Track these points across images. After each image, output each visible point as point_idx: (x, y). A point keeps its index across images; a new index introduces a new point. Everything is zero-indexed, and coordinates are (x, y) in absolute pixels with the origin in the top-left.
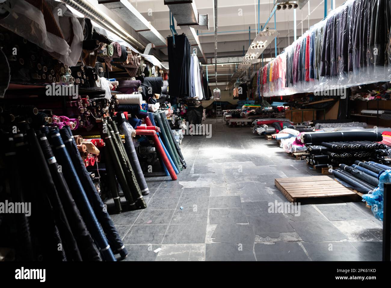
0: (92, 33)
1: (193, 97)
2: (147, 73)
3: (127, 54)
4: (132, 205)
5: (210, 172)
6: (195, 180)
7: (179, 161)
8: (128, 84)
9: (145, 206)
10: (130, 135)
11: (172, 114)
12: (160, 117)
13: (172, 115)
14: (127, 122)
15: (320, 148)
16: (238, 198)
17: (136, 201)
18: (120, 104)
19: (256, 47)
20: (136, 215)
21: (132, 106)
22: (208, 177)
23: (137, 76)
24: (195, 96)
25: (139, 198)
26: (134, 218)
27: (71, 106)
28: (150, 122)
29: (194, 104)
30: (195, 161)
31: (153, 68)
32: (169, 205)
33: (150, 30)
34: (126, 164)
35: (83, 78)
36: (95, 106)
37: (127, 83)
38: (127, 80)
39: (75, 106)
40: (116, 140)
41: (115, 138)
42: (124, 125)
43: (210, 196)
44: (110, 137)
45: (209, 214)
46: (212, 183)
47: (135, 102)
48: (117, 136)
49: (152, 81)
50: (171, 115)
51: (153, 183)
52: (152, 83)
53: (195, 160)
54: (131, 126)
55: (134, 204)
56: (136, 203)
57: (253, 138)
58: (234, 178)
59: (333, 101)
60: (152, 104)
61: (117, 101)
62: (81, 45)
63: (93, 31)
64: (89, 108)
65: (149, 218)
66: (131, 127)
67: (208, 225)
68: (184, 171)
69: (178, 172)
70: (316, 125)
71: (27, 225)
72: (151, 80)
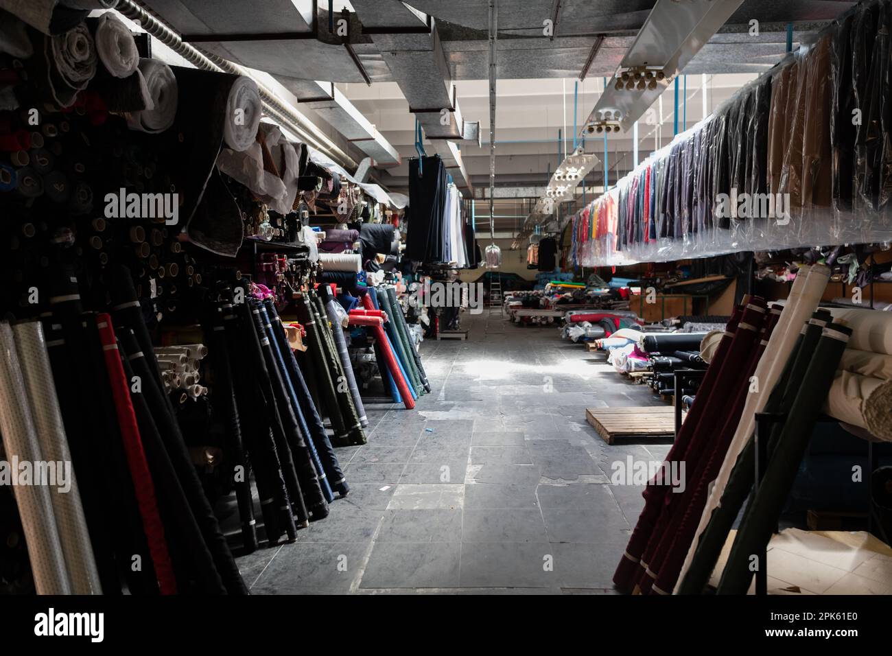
0: (307, 164)
1: (447, 263)
2: (366, 215)
3: (340, 186)
4: (342, 437)
5: (474, 399)
6: (448, 410)
8: (336, 236)
9: (364, 440)
10: (339, 324)
11: (403, 293)
12: (386, 296)
13: (403, 295)
14: (335, 300)
15: (671, 361)
16: (522, 434)
17: (350, 432)
18: (325, 271)
19: (565, 177)
20: (351, 452)
21: (344, 275)
22: (470, 406)
23: (350, 222)
24: (451, 260)
25: (354, 427)
26: (350, 455)
27: (264, 270)
28: (371, 303)
29: (444, 276)
30: (445, 383)
31: (377, 207)
32: (404, 442)
33: (373, 139)
34: (336, 368)
35: (283, 229)
36: (295, 272)
37: (335, 234)
38: (333, 228)
39: (270, 270)
40: (323, 329)
41: (321, 324)
42: (331, 306)
43: (473, 431)
44: (314, 322)
45: (470, 453)
46: (478, 415)
47: (350, 268)
48: (323, 321)
49: (374, 232)
50: (401, 294)
51: (373, 413)
52: (376, 235)
53: (446, 380)
54: (342, 309)
55: (347, 435)
56: (350, 434)
57: (561, 348)
58: (517, 408)
59: (724, 280)
60: (372, 271)
61: (321, 264)
63: (308, 161)
64: (287, 274)
65: (373, 456)
66: (341, 310)
67: (468, 466)
68: (427, 396)
69: (416, 397)
70: (684, 326)
71: (238, 421)
72: (372, 230)
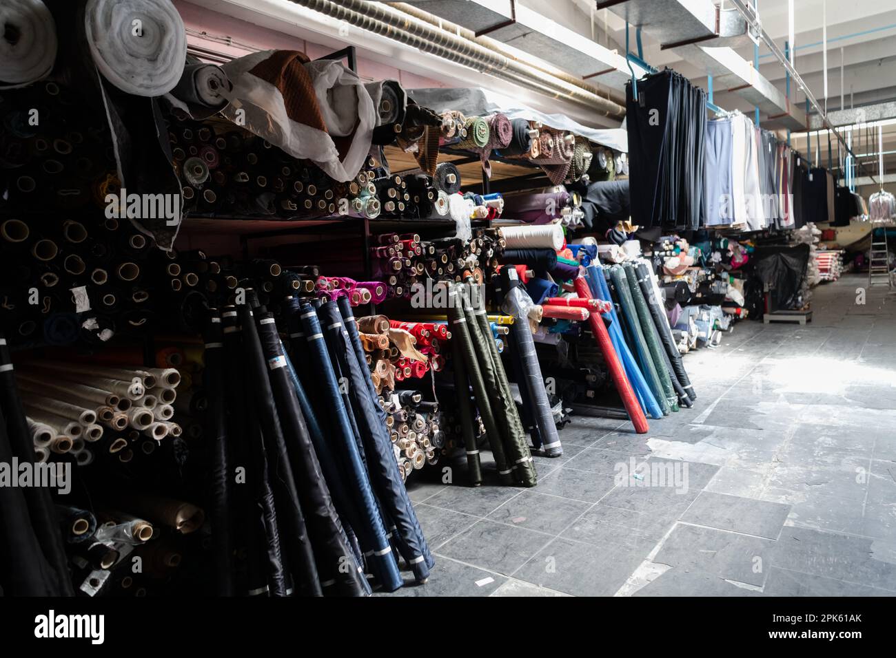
0: (405, 109)
2: (598, 173)
4: (502, 473)
5: (750, 426)
6: (693, 442)
7: (670, 386)
8: (539, 202)
9: (532, 481)
10: (524, 317)
11: (690, 266)
12: (623, 275)
13: (690, 269)
14: (521, 287)
16: (784, 510)
17: (515, 467)
18: (508, 249)
20: (505, 496)
21: (536, 252)
22: (735, 438)
23: (568, 182)
25: (518, 461)
26: (497, 502)
27: (378, 256)
28: (586, 288)
29: (785, 239)
30: (727, 392)
32: (586, 491)
33: (614, 69)
34: (493, 380)
35: (403, 200)
36: (432, 256)
37: (539, 200)
38: (541, 193)
39: (384, 257)
41: (475, 323)
42: (513, 295)
43: (706, 489)
44: (463, 320)
45: (667, 536)
46: (735, 456)
47: (545, 244)
48: (479, 318)
49: (609, 192)
50: (687, 268)
51: (587, 432)
52: (611, 197)
53: (731, 388)
54: (529, 298)
55: (508, 472)
56: (513, 470)
58: (811, 452)
60: (612, 243)
61: (501, 242)
62: (369, 137)
63: (406, 105)
64: (416, 260)
65: (525, 512)
66: (526, 300)
67: (645, 562)
68: (683, 412)
69: (660, 414)
72: (606, 190)
